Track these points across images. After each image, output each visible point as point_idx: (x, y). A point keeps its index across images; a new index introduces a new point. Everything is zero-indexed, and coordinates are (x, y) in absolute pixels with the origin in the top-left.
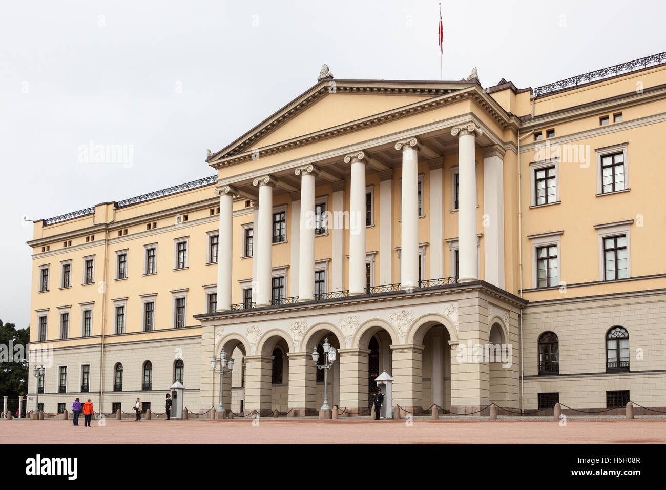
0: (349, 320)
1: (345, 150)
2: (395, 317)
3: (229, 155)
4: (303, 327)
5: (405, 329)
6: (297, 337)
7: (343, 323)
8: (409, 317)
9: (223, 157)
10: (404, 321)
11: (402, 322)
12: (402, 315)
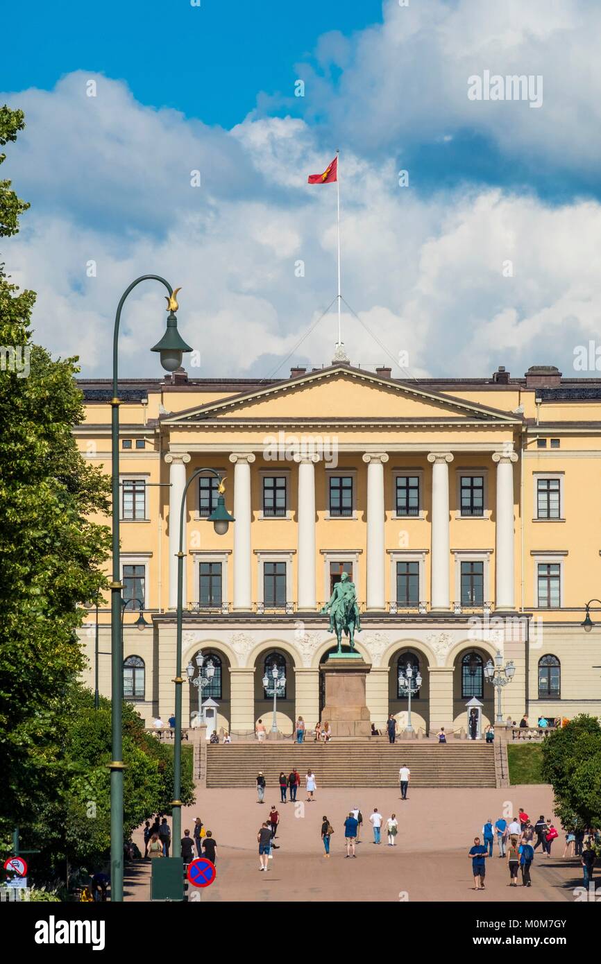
0: (377, 637)
1: (363, 446)
2: (433, 639)
3: (194, 418)
4: (315, 640)
5: (446, 651)
6: (307, 651)
7: (369, 640)
8: (450, 640)
9: (186, 419)
10: (443, 644)
11: (441, 645)
12: (442, 637)
